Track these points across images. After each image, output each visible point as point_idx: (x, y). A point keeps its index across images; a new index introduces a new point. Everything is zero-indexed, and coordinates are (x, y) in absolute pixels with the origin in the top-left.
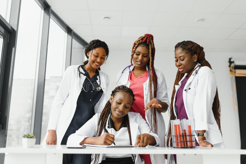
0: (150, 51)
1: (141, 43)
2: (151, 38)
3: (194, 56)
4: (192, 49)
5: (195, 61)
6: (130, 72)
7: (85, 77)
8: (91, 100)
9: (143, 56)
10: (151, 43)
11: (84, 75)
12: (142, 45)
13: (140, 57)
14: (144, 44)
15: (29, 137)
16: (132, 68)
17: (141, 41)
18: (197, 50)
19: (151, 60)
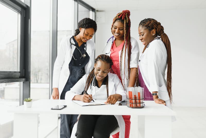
0: (124, 25)
1: (118, 19)
2: (126, 14)
3: (152, 31)
4: (149, 25)
5: (154, 35)
6: (113, 42)
7: (75, 47)
8: (80, 65)
9: (119, 29)
10: (126, 19)
11: (75, 45)
12: (118, 21)
13: (117, 30)
14: (120, 20)
15: (28, 101)
16: (114, 38)
17: (118, 17)
18: (154, 26)
19: (125, 33)
